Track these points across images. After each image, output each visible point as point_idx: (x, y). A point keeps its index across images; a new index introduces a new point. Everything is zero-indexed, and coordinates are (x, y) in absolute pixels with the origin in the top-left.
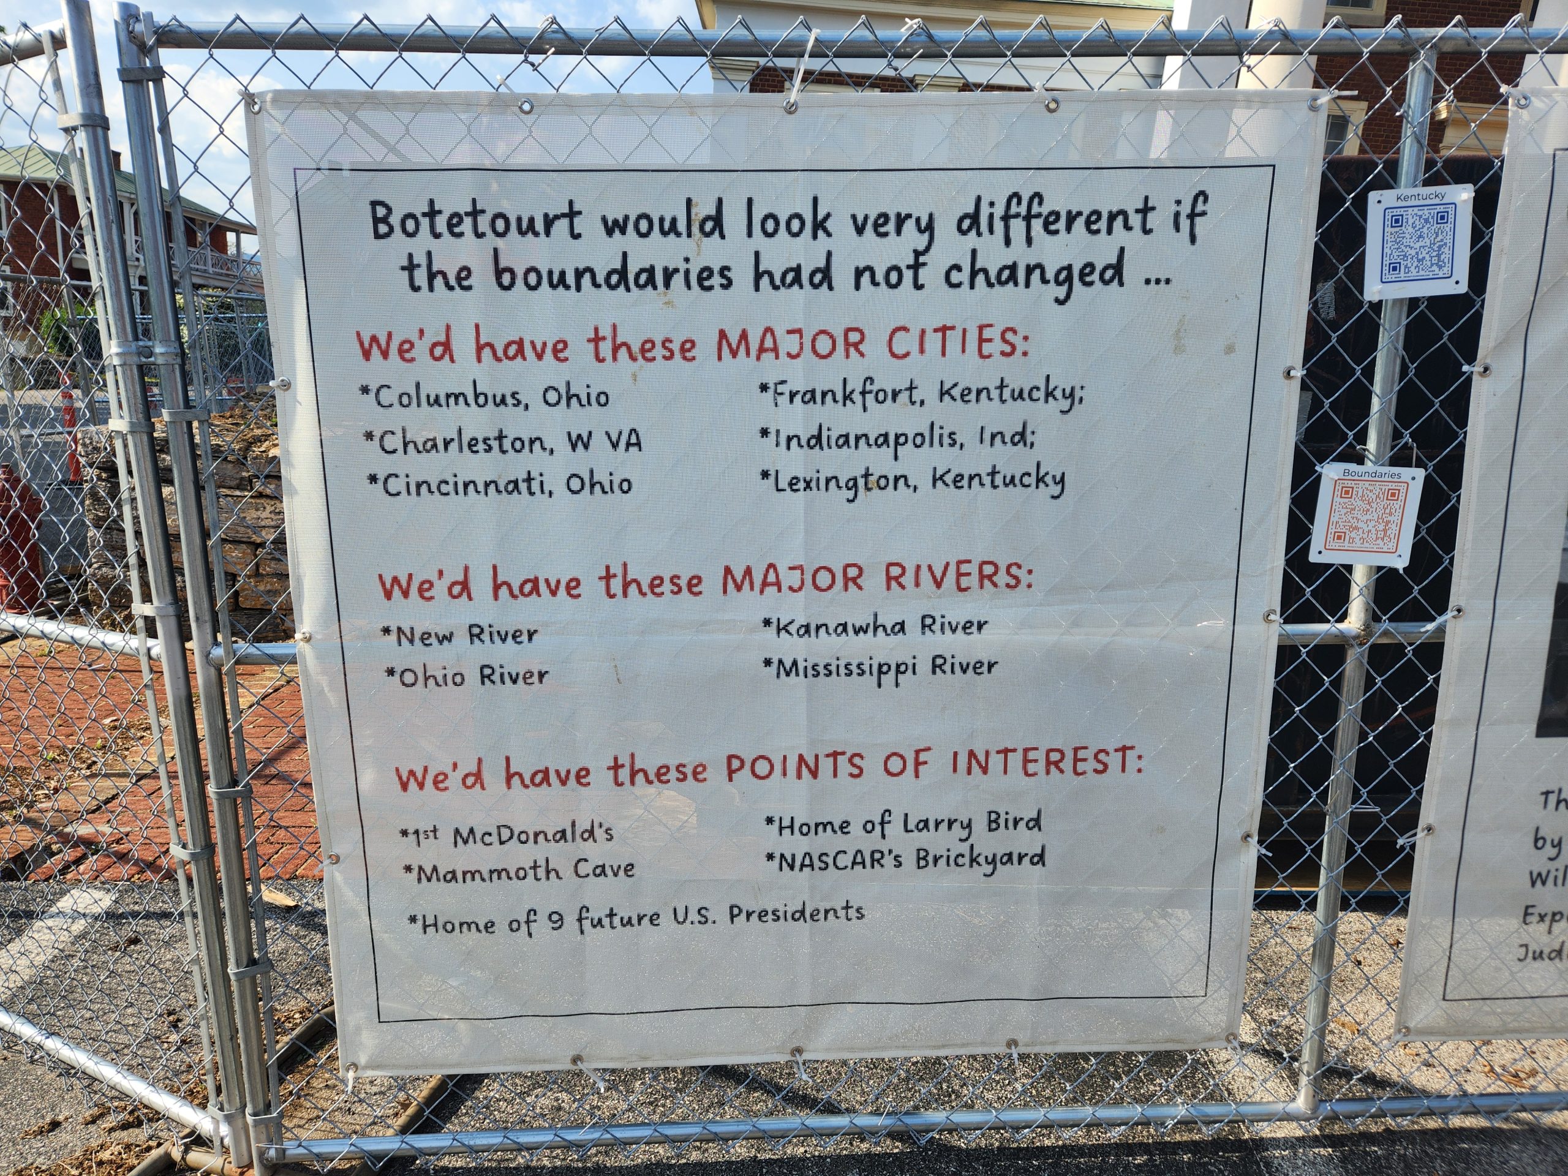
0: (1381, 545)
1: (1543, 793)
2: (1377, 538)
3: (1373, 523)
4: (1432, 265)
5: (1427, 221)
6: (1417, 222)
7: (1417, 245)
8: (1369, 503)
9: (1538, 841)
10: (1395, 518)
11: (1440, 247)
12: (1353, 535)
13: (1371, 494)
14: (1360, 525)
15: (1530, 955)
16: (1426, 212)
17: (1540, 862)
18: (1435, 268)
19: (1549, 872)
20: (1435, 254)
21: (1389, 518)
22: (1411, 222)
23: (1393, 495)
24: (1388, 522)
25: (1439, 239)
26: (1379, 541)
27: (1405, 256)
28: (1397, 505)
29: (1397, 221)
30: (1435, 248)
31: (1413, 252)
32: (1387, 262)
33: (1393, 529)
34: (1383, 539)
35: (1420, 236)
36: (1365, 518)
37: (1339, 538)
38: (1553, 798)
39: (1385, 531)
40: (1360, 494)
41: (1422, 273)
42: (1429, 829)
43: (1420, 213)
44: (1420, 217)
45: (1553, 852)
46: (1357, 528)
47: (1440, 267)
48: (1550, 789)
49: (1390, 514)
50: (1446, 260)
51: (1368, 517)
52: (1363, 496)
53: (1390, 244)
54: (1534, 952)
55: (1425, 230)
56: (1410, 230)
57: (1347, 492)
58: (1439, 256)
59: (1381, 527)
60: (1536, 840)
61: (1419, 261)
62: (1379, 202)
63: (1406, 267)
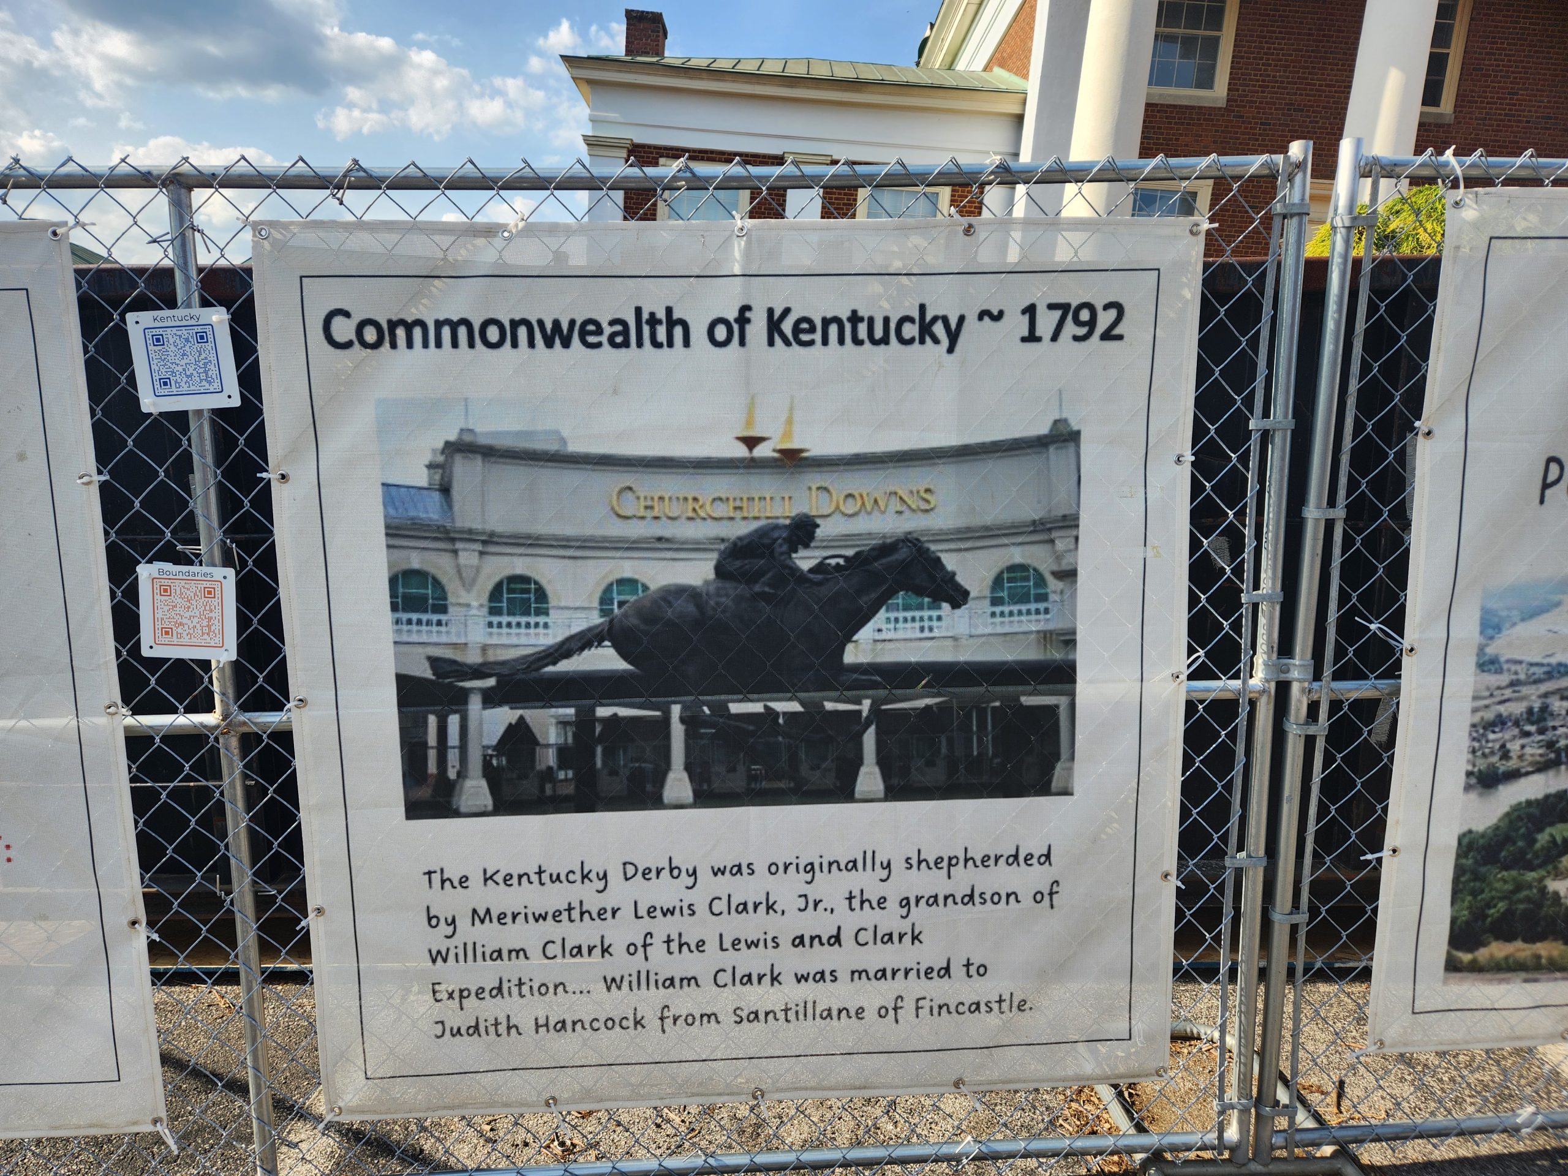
0: (208, 640)
1: (425, 874)
2: (203, 634)
3: (196, 620)
4: (201, 380)
5: (187, 340)
6: (178, 341)
7: (183, 362)
8: (189, 601)
9: (431, 919)
10: (216, 614)
11: (205, 364)
12: (180, 630)
13: (188, 593)
14: (185, 621)
15: (448, 1032)
16: (185, 332)
17: (437, 939)
18: (204, 383)
19: (448, 950)
20: (202, 370)
21: (211, 615)
22: (171, 341)
23: (209, 593)
24: (210, 619)
25: (203, 356)
26: (206, 636)
27: (173, 372)
28: (216, 602)
29: (158, 340)
30: (201, 364)
31: (180, 369)
32: (156, 377)
33: (217, 626)
34: (208, 634)
35: (184, 355)
36: (187, 615)
37: (167, 633)
38: (436, 878)
39: (209, 626)
40: (178, 592)
41: (192, 388)
42: (319, 911)
43: (179, 333)
44: (180, 336)
45: (449, 930)
46: (181, 624)
47: (210, 383)
48: (432, 869)
49: (211, 611)
50: (214, 376)
51: (189, 613)
52: (181, 594)
53: (156, 361)
54: (452, 1029)
55: (187, 348)
56: (173, 348)
57: (165, 591)
58: (206, 372)
59: (205, 623)
60: (430, 919)
61: (187, 377)
62: (137, 322)
63: (176, 382)
